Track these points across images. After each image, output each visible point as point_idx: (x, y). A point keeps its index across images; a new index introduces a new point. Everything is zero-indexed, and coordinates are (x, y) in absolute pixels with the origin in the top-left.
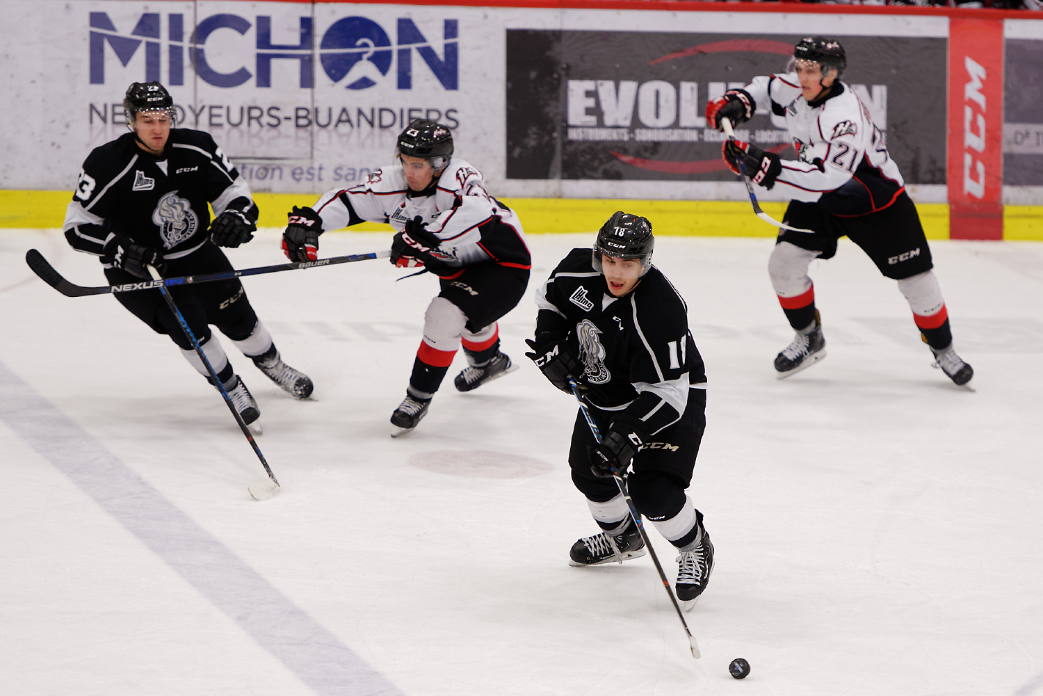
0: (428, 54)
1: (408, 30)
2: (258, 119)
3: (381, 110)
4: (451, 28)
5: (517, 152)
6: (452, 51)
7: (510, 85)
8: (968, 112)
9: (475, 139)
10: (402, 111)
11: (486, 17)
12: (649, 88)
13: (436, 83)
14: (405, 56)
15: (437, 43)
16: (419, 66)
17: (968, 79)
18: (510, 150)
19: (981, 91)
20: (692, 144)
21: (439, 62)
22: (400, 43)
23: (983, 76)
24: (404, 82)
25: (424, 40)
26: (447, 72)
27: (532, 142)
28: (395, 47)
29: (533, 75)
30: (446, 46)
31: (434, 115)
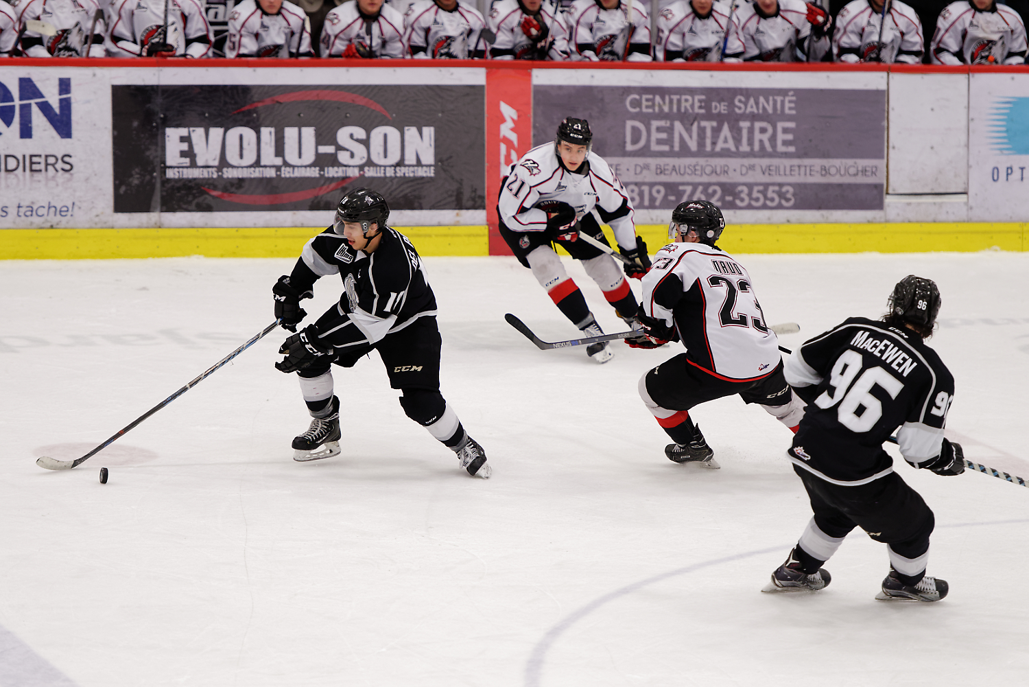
0: (45, 108)
1: (28, 88)
3: (7, 156)
4: (65, 85)
5: (123, 189)
6: (66, 105)
7: (116, 133)
8: (503, 147)
9: (87, 180)
10: (24, 156)
11: (94, 75)
12: (234, 133)
13: (52, 132)
14: (26, 110)
15: (53, 99)
16: (38, 118)
17: (503, 120)
18: (116, 188)
19: (512, 130)
20: (270, 180)
21: (56, 114)
22: (21, 99)
23: (515, 117)
24: (26, 132)
25: (42, 96)
26: (62, 122)
27: (135, 181)
28: (17, 103)
29: (135, 124)
30: (61, 101)
31: (52, 160)
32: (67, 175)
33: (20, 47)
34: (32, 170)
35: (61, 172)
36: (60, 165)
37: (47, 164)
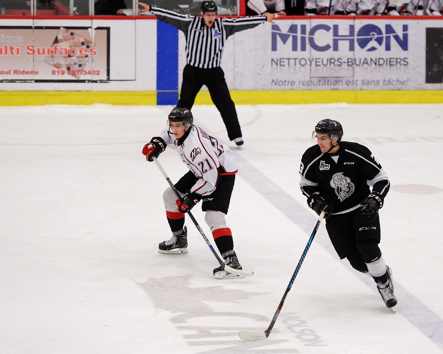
0: (397, 38)
1: (389, 29)
2: (333, 63)
3: (379, 59)
4: (405, 28)
6: (406, 36)
7: (427, 49)
9: (414, 69)
10: (387, 59)
11: (418, 23)
13: (399, 48)
14: (388, 38)
15: (400, 33)
16: (393, 42)
18: (427, 72)
21: (401, 40)
22: (386, 33)
24: (388, 48)
25: (395, 32)
26: (404, 44)
27: (435, 70)
28: (384, 35)
30: (404, 34)
31: (399, 60)
32: (405, 67)
33: (386, 11)
34: (390, 65)
35: (403, 66)
36: (402, 62)
37: (397, 62)
